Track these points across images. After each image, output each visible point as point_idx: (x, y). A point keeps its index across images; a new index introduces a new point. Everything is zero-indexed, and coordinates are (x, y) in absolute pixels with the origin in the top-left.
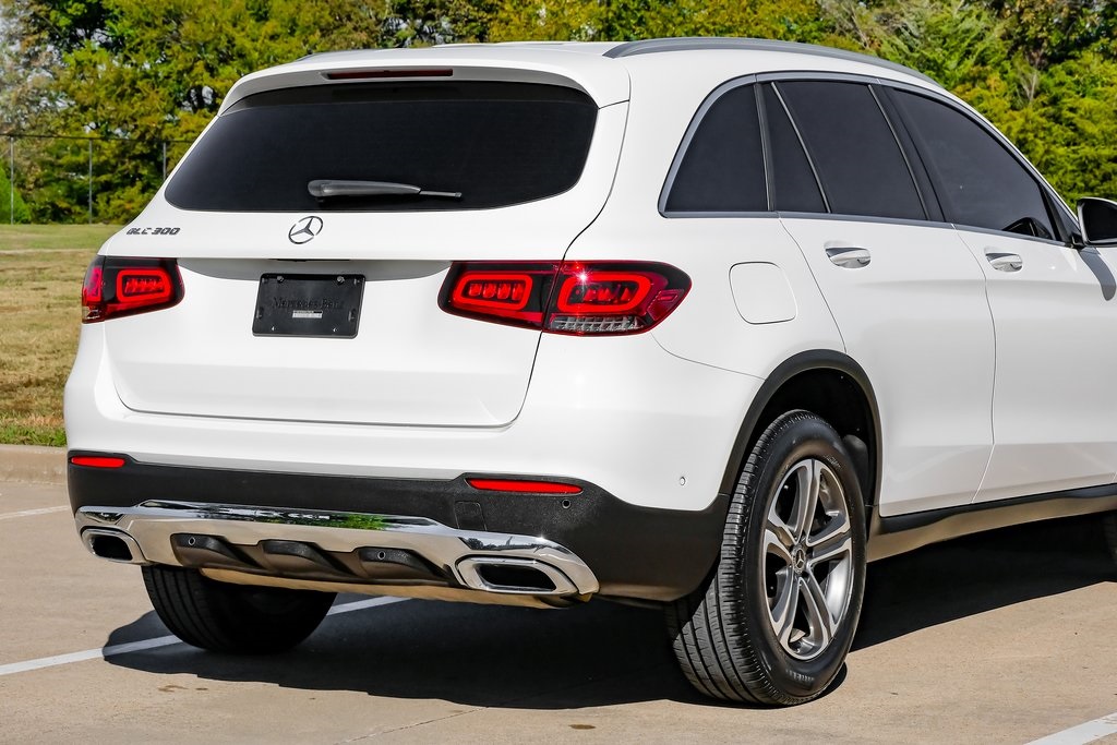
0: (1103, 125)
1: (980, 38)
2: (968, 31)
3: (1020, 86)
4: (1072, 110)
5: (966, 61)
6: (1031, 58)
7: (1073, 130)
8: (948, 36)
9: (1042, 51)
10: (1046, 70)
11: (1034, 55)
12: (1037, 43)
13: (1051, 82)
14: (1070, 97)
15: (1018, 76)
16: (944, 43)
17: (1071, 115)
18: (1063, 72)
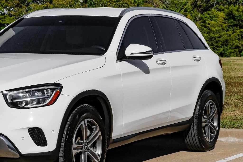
0: (216, 28)
1: (185, 5)
2: (182, 3)
3: (196, 18)
4: (209, 24)
5: (182, 11)
6: (199, 10)
7: (209, 30)
8: (177, 4)
9: (201, 8)
10: (202, 13)
11: (199, 9)
12: (200, 6)
13: (204, 17)
14: (208, 21)
15: (195, 15)
16: (176, 6)
17: (208, 25)
18: (207, 14)
